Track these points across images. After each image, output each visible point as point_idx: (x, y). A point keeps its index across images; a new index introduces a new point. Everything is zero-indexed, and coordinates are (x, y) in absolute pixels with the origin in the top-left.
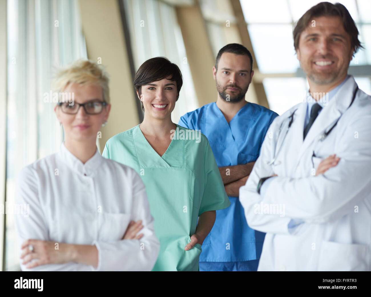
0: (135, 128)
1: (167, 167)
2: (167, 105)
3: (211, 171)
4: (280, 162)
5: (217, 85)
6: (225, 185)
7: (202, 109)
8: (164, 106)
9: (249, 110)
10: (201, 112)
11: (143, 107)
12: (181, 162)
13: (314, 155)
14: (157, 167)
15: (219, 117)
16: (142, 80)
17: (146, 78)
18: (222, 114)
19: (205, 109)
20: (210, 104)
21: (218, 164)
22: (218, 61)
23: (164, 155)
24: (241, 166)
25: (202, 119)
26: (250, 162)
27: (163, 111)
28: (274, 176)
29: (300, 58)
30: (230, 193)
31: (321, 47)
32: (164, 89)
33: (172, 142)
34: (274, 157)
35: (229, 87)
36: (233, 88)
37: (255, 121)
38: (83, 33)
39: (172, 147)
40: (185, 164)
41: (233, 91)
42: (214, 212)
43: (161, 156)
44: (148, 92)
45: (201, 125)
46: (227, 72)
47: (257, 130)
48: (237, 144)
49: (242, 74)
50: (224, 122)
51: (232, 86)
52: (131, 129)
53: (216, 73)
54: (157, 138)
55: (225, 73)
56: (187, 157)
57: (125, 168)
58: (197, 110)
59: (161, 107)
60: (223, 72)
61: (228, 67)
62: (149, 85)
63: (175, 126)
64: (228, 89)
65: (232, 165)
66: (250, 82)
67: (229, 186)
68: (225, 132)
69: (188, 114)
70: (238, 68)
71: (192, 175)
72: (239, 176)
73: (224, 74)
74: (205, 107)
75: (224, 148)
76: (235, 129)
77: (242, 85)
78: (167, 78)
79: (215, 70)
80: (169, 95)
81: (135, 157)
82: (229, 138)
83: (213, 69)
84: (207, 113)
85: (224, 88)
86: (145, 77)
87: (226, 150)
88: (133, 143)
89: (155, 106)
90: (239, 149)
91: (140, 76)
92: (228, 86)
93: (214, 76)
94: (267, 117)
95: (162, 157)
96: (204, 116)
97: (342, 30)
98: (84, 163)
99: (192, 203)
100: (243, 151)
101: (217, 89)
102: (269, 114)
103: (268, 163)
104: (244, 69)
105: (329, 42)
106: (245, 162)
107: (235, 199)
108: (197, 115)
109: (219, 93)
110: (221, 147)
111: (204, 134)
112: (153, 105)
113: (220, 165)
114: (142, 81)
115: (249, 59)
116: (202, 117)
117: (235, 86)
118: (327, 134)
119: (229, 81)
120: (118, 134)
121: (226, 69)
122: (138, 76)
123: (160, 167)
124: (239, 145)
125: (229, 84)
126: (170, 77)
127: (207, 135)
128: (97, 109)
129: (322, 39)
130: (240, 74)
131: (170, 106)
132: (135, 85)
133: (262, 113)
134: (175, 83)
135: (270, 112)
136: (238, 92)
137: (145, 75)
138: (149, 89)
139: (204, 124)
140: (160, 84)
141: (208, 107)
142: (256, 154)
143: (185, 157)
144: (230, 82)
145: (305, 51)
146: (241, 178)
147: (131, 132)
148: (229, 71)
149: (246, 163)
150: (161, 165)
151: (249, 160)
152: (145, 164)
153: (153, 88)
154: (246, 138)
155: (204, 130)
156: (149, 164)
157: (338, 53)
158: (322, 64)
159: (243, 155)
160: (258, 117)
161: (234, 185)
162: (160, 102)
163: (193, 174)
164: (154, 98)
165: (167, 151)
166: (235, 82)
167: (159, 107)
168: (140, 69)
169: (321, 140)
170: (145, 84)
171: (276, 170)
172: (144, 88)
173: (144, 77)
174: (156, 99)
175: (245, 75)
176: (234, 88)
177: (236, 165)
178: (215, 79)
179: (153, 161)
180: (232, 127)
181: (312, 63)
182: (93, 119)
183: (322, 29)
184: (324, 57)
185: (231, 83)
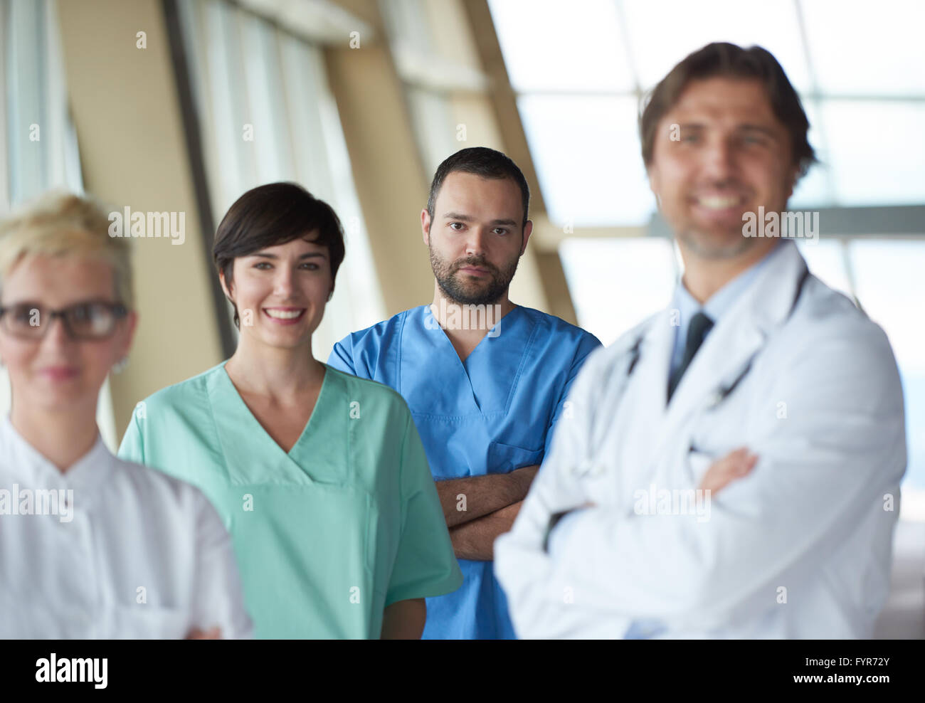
0: (214, 372)
1: (304, 483)
2: (304, 312)
3: (418, 493)
4: (604, 470)
5: (432, 260)
6: (453, 528)
7: (393, 322)
8: (296, 314)
9: (519, 327)
10: (389, 332)
11: (237, 317)
12: (342, 468)
13: (692, 449)
14: (277, 481)
15: (438, 345)
16: (237, 243)
17: (248, 236)
18: (445, 338)
19: (399, 324)
20: (414, 311)
21: (435, 473)
22: (435, 195)
23: (295, 449)
24: (497, 477)
25: (392, 351)
26: (520, 467)
27: (293, 328)
28: (588, 505)
29: (657, 188)
30: (467, 549)
31: (711, 160)
32: (297, 268)
33: (315, 414)
34: (591, 454)
35: (465, 266)
36: (474, 268)
37: (534, 357)
38: (71, 116)
39: (316, 425)
40: (352, 475)
41: (475, 275)
42: (422, 601)
43: (286, 450)
44: (251, 275)
45: (390, 366)
46: (460, 224)
47: (540, 379)
48: (486, 419)
49: (500, 230)
50: (452, 359)
51: (472, 261)
52: (200, 375)
53: (429, 227)
54: (274, 401)
55: (453, 226)
56: (358, 456)
57: (175, 485)
58: (378, 327)
59: (289, 315)
60: (449, 224)
61: (462, 211)
62: (255, 255)
63: (321, 369)
64: (463, 269)
65: (472, 474)
66: (521, 253)
67: (465, 532)
68: (455, 386)
69: (355, 337)
70: (490, 215)
71: (371, 506)
72: (492, 504)
73: (451, 231)
74: (400, 317)
75: (453, 430)
76: (481, 378)
77: (499, 260)
78: (305, 237)
79: (427, 219)
80: (311, 284)
81: (217, 453)
82: (465, 403)
83: (422, 214)
84: (406, 333)
85: (450, 268)
86: (244, 236)
87: (458, 435)
88: (208, 412)
89: (272, 313)
90: (490, 433)
91: (231, 233)
92: (462, 261)
93: (426, 236)
94: (568, 348)
95: (290, 453)
96: (397, 344)
97: (766, 116)
98: (63, 470)
99: (371, 580)
100: (503, 438)
101: (434, 269)
102: (573, 338)
103: (574, 471)
104: (504, 217)
105: (734, 147)
106: (508, 468)
107: (480, 567)
108: (377, 340)
109: (439, 280)
110: (443, 426)
111: (398, 390)
112: (265, 310)
113: (440, 475)
114: (234, 245)
115: (518, 190)
116: (393, 344)
117: (481, 262)
118: (727, 392)
119: (465, 248)
120: (168, 388)
121: (457, 217)
122: (226, 233)
123: (284, 482)
124: (492, 420)
125: (465, 256)
126: (313, 235)
127: (406, 392)
128: (101, 324)
129: (715, 138)
130: (495, 231)
131: (311, 314)
132: (216, 255)
133: (553, 335)
134: (325, 250)
135: (575, 330)
136: (490, 279)
137: (245, 231)
138: (256, 266)
139: (398, 363)
140: (285, 254)
141: (409, 319)
142: (537, 445)
143: (352, 456)
144: (468, 251)
145: (670, 168)
146: (496, 510)
147: (204, 382)
148: (464, 222)
149: (510, 471)
150: (287, 476)
151: (517, 460)
152: (244, 474)
153: (266, 266)
154: (510, 403)
155: (398, 381)
156: (256, 474)
157: (758, 175)
158: (714, 203)
159: (502, 449)
160: (542, 346)
161: (479, 529)
162: (284, 302)
163: (375, 504)
164: (267, 293)
165: (302, 439)
166: (480, 251)
167: (283, 315)
168: (231, 215)
169: (713, 408)
170: (245, 252)
171: (595, 489)
172: (242, 266)
173: (243, 233)
174: (275, 293)
175: (508, 232)
176: (477, 267)
177: (483, 476)
178: (426, 242)
179: (267, 466)
180: (472, 372)
181: (689, 200)
182: (90, 352)
183: (715, 112)
184: (719, 186)
185: (470, 253)
